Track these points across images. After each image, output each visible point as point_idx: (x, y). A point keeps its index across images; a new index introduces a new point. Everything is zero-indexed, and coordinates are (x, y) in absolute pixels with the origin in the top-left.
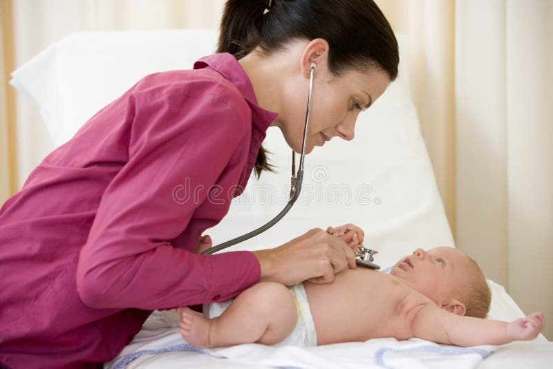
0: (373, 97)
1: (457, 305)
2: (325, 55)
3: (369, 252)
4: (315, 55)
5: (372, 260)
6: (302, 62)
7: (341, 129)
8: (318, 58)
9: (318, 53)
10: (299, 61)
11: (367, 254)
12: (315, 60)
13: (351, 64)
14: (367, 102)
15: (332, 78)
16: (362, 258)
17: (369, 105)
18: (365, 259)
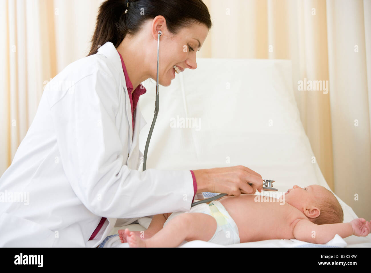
0: (200, 41)
1: (315, 210)
2: (164, 24)
3: (270, 181)
4: (159, 26)
5: (272, 186)
6: (152, 33)
7: (188, 63)
8: (162, 27)
9: (160, 24)
10: (151, 32)
11: (269, 183)
12: (160, 29)
13: (181, 25)
14: (198, 44)
15: (173, 36)
16: (267, 186)
17: (200, 46)
18: (268, 186)
